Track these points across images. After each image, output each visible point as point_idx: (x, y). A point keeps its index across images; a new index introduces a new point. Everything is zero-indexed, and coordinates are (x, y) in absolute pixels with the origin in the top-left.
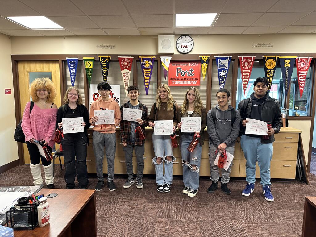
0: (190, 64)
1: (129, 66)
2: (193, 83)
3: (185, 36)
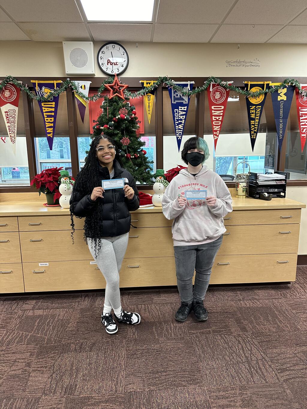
3: (113, 44)
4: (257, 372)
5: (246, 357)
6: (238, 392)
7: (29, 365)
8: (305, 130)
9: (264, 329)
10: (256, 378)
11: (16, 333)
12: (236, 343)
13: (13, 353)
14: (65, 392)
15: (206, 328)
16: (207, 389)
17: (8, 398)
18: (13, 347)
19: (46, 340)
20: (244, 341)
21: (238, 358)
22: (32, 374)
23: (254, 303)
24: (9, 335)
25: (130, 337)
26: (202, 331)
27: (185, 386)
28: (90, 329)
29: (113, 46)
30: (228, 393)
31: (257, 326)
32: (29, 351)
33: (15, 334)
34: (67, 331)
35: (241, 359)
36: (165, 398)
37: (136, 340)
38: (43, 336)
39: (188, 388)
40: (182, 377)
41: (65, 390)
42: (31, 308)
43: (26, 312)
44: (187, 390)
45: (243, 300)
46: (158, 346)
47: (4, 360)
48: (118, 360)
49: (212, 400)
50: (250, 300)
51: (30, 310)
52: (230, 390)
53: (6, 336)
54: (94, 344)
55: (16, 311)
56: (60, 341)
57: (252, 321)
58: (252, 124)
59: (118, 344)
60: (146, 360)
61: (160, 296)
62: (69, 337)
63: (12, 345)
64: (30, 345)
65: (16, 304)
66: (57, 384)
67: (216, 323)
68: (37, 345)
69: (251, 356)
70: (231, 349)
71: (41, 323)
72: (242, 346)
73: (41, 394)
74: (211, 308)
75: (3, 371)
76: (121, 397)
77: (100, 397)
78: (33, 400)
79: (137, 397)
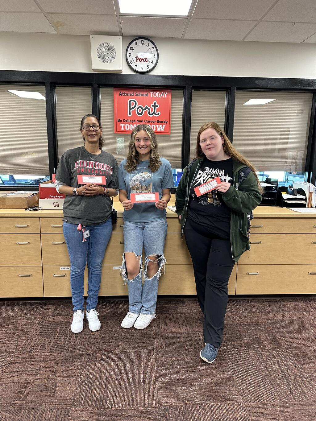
0: (153, 94)
2: (159, 130)
3: (142, 40)
4: (296, 388)
5: (283, 372)
6: (279, 409)
7: (54, 374)
9: (298, 343)
10: (296, 395)
11: (38, 339)
12: (270, 358)
13: (37, 361)
14: (96, 404)
15: (237, 341)
16: (246, 405)
17: (37, 409)
18: (36, 355)
19: (70, 348)
20: (278, 355)
21: (274, 373)
22: (60, 384)
23: (284, 315)
24: (30, 342)
25: (158, 347)
26: (233, 343)
27: (222, 401)
28: (115, 337)
29: (142, 42)
30: (268, 410)
31: (291, 340)
32: (53, 359)
33: (37, 341)
34: (91, 339)
35: (277, 374)
36: (202, 414)
37: (164, 351)
38: (67, 344)
39: (226, 404)
40: (218, 392)
41: (96, 402)
42: (51, 314)
43: (46, 317)
44: (225, 405)
45: (272, 312)
46: (189, 357)
47: (28, 368)
48: (148, 371)
49: (253, 418)
50: (279, 312)
51: (50, 315)
52: (270, 407)
53: (28, 343)
54: (120, 354)
55: (36, 316)
56: (85, 350)
57: (285, 334)
59: (146, 354)
60: (178, 372)
61: (185, 305)
62: (94, 346)
63: (35, 352)
64: (54, 353)
65: (35, 310)
66: (86, 395)
67: (247, 335)
68: (61, 353)
69: (288, 372)
70: (266, 363)
71: (63, 330)
72: (277, 360)
73: (70, 405)
74: (240, 320)
75: (28, 379)
76: (155, 411)
77: (133, 411)
78: (63, 411)
79: (172, 412)
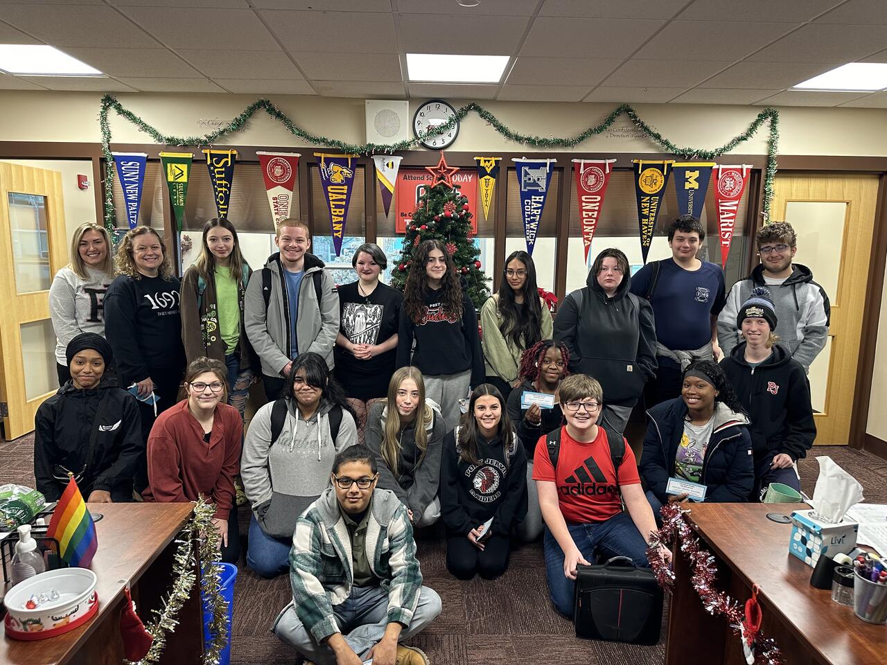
1: (287, 178)
3: (437, 103)
8: (728, 234)
29: (437, 106)
58: (645, 225)
